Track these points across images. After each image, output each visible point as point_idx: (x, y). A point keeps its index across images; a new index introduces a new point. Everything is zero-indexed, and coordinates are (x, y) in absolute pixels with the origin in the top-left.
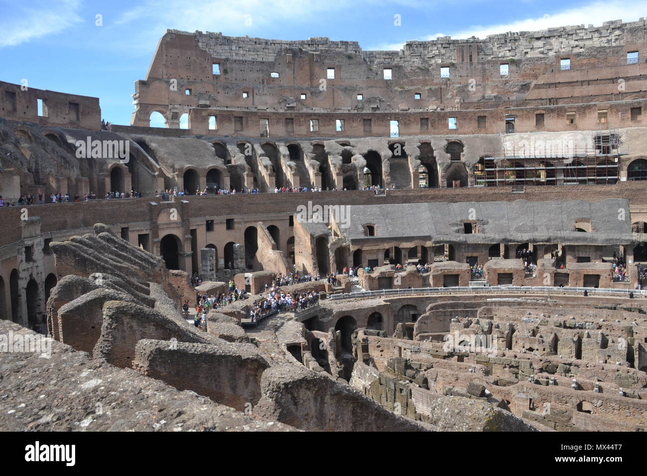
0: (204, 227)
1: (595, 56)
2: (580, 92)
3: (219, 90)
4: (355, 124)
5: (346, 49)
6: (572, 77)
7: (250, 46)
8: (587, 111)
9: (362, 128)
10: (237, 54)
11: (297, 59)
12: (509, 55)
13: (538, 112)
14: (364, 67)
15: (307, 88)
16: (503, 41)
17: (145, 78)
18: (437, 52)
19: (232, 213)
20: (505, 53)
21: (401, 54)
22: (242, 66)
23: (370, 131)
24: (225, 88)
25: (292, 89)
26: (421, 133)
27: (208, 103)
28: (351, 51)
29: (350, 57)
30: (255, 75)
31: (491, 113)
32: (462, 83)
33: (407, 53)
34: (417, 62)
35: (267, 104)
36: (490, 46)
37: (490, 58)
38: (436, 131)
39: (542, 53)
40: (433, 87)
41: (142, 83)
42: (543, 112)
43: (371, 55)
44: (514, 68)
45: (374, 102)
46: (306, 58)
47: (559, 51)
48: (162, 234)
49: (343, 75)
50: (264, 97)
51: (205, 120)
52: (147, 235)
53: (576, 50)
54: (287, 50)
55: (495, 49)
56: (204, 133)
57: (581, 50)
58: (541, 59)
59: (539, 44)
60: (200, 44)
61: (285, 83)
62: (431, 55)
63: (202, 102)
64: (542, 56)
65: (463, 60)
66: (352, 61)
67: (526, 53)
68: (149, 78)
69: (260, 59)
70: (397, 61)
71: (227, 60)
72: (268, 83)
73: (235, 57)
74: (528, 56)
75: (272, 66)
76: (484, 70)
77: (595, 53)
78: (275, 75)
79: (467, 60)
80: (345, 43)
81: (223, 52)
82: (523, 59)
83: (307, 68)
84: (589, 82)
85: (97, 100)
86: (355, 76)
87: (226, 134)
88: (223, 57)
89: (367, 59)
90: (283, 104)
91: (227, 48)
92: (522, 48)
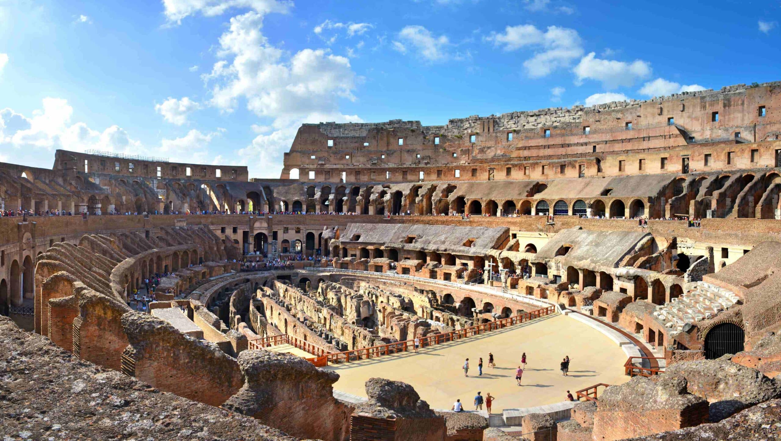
0: (282, 231)
1: (564, 129)
2: (543, 153)
3: (331, 155)
4: (397, 174)
5: (412, 126)
6: (539, 143)
7: (351, 128)
8: (536, 166)
9: (401, 177)
10: (343, 134)
11: (380, 134)
12: (514, 127)
13: (508, 166)
14: (421, 137)
15: (385, 151)
16: (510, 118)
17: (288, 151)
18: (468, 125)
19: (300, 224)
20: (511, 125)
21: (446, 127)
22: (346, 140)
23: (406, 179)
24: (335, 153)
25: (376, 152)
26: (437, 180)
27: (323, 163)
28: (414, 127)
29: (413, 131)
30: (353, 145)
31: (480, 167)
32: (482, 146)
33: (450, 126)
34: (456, 132)
35: (359, 162)
36: (502, 121)
37: (501, 129)
38: (446, 178)
39: (534, 125)
40: (464, 149)
41: (286, 154)
42: (510, 166)
43: (428, 128)
44: (515, 135)
45: (426, 159)
46: (385, 133)
47: (544, 124)
48: (256, 232)
49: (409, 142)
50: (358, 158)
51: (308, 174)
52: (248, 232)
53: (555, 124)
54: (374, 129)
55: (505, 123)
56: (306, 181)
57: (558, 124)
58: (532, 129)
59: (532, 119)
60: (321, 130)
61: (372, 149)
62: (465, 128)
63: (320, 162)
64: (533, 127)
65: (484, 130)
66: (414, 134)
67: (524, 125)
68: (291, 151)
69: (358, 135)
70: (442, 132)
71: (337, 137)
72: (361, 149)
73: (342, 135)
74: (525, 127)
75: (364, 139)
76: (497, 137)
77: (565, 126)
78: (366, 144)
79: (486, 130)
80: (411, 122)
81: (336, 133)
82: (522, 129)
83: (385, 139)
84: (549, 147)
85: (246, 167)
86: (416, 143)
87: (319, 181)
88: (335, 136)
89: (425, 132)
90: (369, 162)
91: (337, 130)
92: (522, 122)
